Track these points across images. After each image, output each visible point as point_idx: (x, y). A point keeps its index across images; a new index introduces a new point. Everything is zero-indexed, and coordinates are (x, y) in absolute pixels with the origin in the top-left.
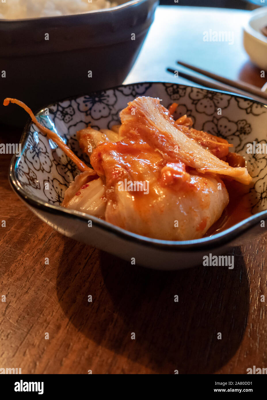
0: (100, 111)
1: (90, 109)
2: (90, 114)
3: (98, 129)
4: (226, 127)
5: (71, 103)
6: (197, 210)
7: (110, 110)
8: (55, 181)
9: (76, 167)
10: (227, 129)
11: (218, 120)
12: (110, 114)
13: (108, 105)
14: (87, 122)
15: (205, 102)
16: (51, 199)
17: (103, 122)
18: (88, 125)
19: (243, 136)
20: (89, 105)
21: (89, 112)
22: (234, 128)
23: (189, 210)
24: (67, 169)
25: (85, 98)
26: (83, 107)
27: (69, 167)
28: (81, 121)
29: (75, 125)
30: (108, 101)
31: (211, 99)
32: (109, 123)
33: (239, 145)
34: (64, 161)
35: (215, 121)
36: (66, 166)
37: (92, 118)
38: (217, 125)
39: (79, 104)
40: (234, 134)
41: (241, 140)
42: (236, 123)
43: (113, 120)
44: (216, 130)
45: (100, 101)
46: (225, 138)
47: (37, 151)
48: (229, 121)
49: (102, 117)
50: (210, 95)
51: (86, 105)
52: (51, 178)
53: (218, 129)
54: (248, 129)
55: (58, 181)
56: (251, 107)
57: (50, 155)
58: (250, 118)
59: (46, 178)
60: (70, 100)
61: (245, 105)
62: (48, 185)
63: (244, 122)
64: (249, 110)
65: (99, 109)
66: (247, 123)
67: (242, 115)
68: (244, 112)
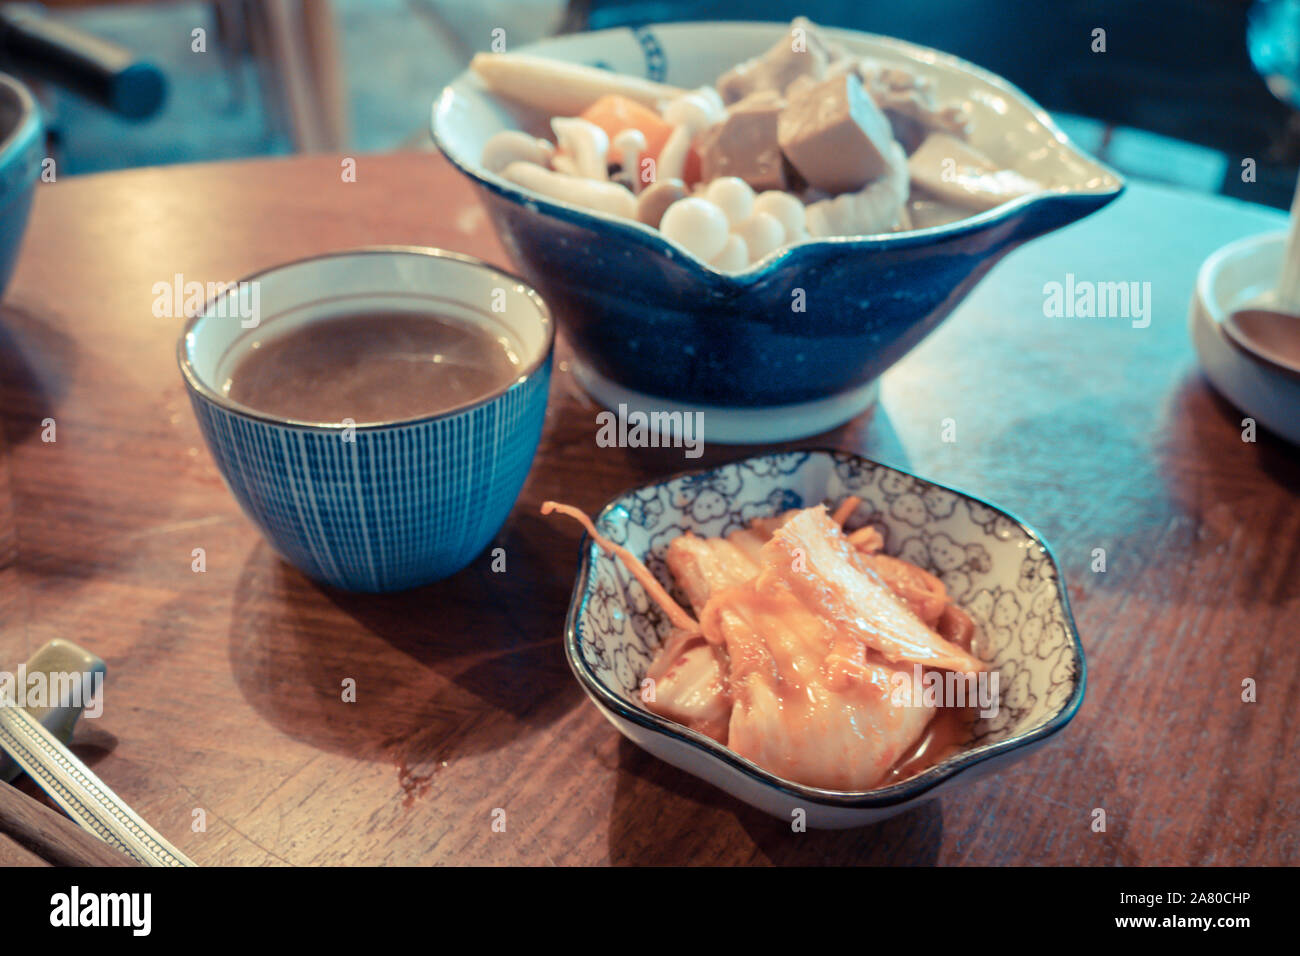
0: (709, 507)
1: (692, 503)
2: (691, 512)
3: (702, 537)
4: (945, 553)
5: (657, 491)
6: (880, 732)
7: (728, 503)
8: (631, 650)
9: (663, 616)
10: (946, 558)
11: (932, 537)
12: (727, 511)
13: (724, 495)
14: (684, 526)
15: (911, 501)
16: (626, 685)
17: (715, 527)
18: (685, 531)
19: (975, 575)
20: (691, 494)
21: (689, 509)
22: (960, 557)
23: (868, 731)
24: (646, 623)
25: (685, 482)
26: (678, 499)
27: (651, 616)
28: (674, 526)
29: (662, 533)
30: (725, 488)
31: (922, 496)
32: (725, 528)
33: (967, 592)
34: (642, 605)
35: (926, 540)
36: (645, 615)
37: (695, 519)
38: (928, 547)
39: (671, 494)
40: (959, 569)
41: (971, 583)
42: (965, 548)
43: (732, 522)
44: (925, 555)
45: (712, 488)
46: (940, 574)
47: (604, 596)
48: (953, 543)
49: (713, 517)
50: (919, 489)
51: (685, 496)
52: (625, 645)
53: (929, 554)
54: (984, 563)
55: (635, 648)
56: (994, 522)
57: (621, 596)
58: (990, 543)
59: (618, 647)
60: (657, 486)
61: (982, 515)
62: (621, 658)
63: (978, 549)
64: (989, 528)
65: (708, 503)
66: (984, 552)
67: (976, 535)
68: (980, 529)
